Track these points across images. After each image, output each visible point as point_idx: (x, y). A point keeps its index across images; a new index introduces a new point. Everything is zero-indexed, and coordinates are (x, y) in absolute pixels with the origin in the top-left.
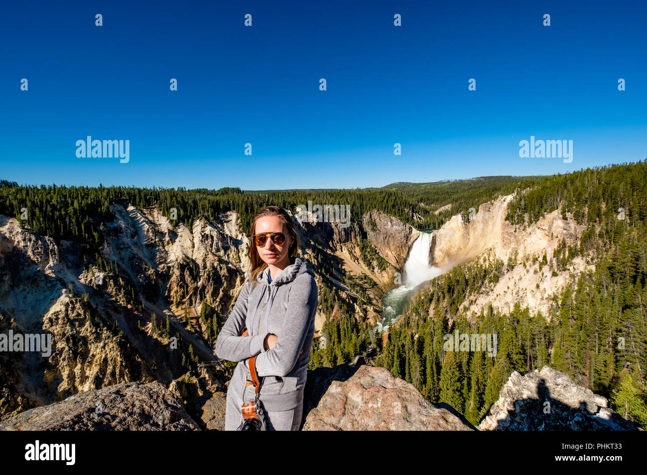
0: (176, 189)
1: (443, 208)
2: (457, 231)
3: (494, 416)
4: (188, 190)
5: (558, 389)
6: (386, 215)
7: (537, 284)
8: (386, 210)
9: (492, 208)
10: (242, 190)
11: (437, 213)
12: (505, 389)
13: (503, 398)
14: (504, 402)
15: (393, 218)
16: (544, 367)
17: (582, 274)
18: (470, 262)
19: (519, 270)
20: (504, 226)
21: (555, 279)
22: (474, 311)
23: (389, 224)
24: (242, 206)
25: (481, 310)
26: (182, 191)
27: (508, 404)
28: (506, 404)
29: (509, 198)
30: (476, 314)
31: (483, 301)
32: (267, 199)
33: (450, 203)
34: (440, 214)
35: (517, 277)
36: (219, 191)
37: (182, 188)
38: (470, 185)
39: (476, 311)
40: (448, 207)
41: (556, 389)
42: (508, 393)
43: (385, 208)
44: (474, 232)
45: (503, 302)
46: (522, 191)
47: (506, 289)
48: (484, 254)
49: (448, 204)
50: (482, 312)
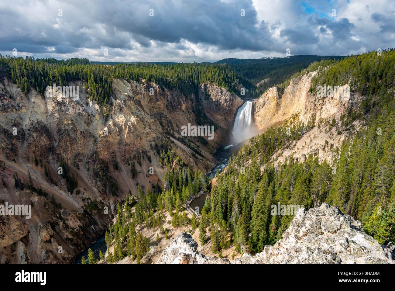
0: (25, 58)
1: (263, 81)
2: (273, 101)
3: (285, 239)
4: (37, 60)
5: (331, 219)
6: (217, 86)
7: (326, 141)
8: (217, 82)
9: (300, 82)
10: (90, 61)
11: (258, 85)
12: (294, 220)
13: (292, 227)
14: (292, 230)
15: (223, 89)
16: (323, 204)
17: (358, 133)
18: (280, 124)
19: (315, 130)
20: (308, 96)
21: (339, 136)
22: (280, 161)
23: (220, 94)
24: (90, 76)
25: (284, 161)
26: (32, 60)
27: (295, 230)
28: (294, 231)
29: (314, 74)
30: (281, 163)
31: (287, 153)
32: (114, 70)
33: (268, 77)
34: (261, 85)
35: (312, 136)
36: (68, 61)
37: (31, 57)
38: (285, 63)
39: (281, 161)
40: (266, 80)
41: (329, 219)
42: (296, 223)
43: (217, 80)
44: (286, 101)
45: (301, 154)
46: (324, 68)
47: (304, 145)
48: (290, 118)
49: (267, 78)
50: (286, 162)
